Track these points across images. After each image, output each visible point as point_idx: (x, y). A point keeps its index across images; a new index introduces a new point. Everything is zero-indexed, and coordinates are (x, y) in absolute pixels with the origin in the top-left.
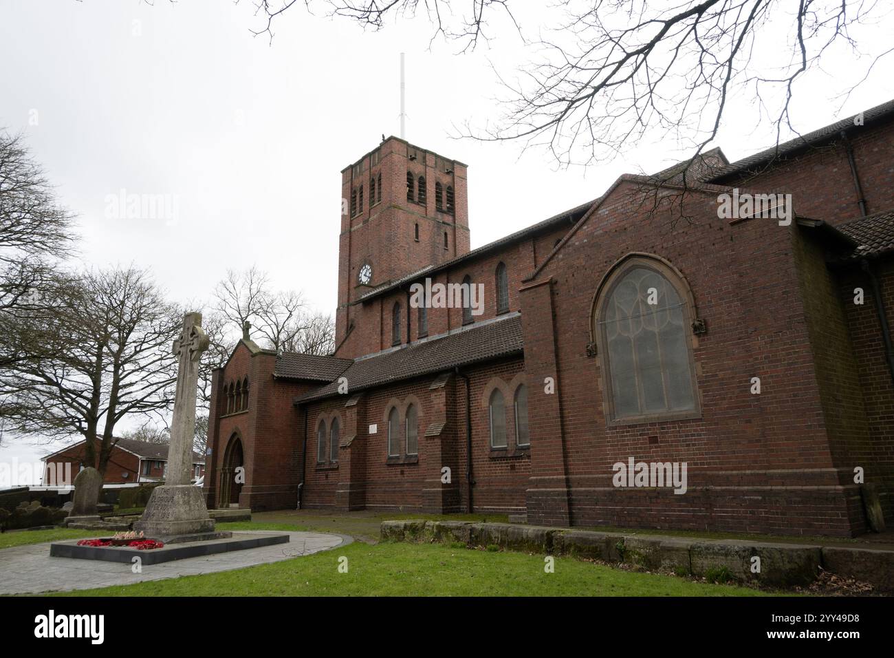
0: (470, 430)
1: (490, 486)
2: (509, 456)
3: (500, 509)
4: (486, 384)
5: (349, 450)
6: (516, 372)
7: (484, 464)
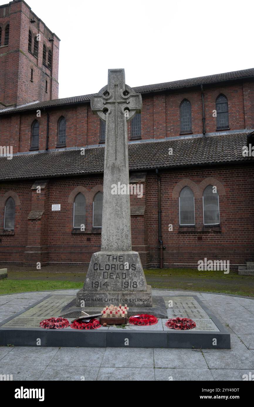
0: (160, 212)
1: (179, 250)
2: (199, 231)
3: (189, 265)
4: (176, 183)
5: (39, 222)
6: (206, 177)
7: (173, 236)
